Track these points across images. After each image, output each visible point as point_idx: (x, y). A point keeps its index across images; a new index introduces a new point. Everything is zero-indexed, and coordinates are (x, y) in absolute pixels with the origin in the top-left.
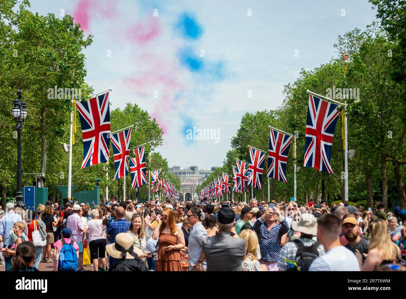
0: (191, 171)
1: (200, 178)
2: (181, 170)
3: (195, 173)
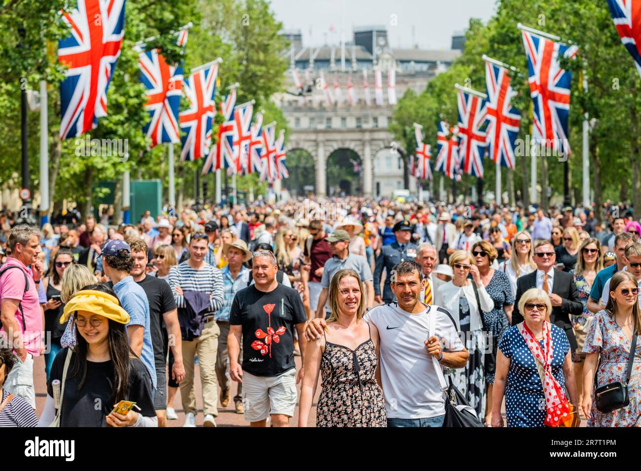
0: (357, 52)
2: (308, 50)
3: (378, 59)
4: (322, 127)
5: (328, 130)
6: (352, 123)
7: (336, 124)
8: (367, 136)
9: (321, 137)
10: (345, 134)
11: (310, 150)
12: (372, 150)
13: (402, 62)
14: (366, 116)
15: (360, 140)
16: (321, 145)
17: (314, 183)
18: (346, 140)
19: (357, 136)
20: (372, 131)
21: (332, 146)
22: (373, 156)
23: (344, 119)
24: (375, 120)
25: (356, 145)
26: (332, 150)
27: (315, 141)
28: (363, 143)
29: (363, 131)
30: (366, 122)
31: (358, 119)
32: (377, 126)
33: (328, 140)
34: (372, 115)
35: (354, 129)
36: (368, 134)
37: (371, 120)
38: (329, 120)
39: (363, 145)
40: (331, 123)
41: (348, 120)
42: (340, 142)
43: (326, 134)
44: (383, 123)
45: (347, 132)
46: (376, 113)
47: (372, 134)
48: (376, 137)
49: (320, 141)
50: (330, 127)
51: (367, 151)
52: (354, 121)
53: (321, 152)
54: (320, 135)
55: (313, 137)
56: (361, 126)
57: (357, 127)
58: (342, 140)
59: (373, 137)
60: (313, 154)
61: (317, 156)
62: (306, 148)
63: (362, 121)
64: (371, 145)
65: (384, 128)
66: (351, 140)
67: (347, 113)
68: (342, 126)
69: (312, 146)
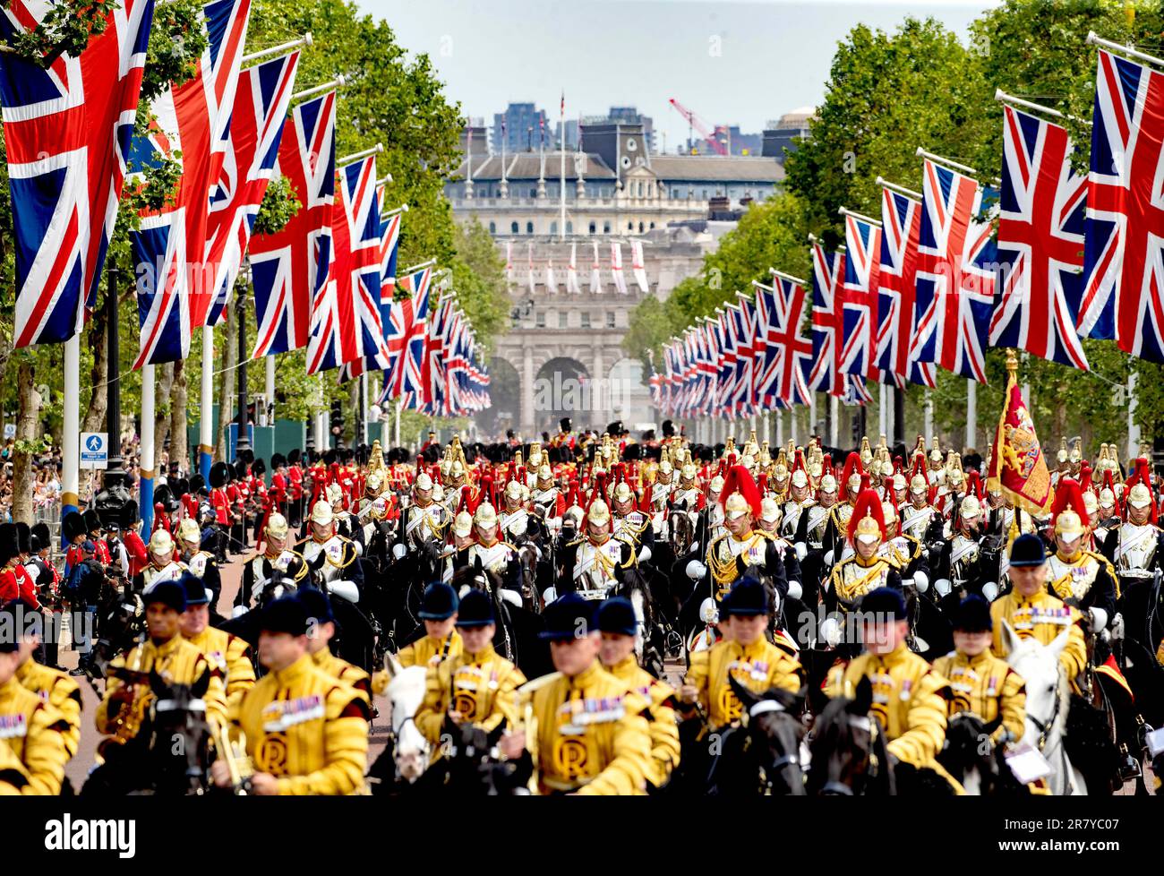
0: (585, 164)
1: (662, 225)
3: (623, 178)
4: (529, 325)
5: (541, 331)
6: (575, 321)
7: (552, 321)
8: (598, 340)
9: (529, 341)
10: (565, 337)
11: (512, 360)
12: (604, 362)
13: (668, 182)
14: (597, 312)
15: (588, 346)
16: (529, 352)
17: (517, 408)
18: (567, 346)
19: (584, 340)
20: (605, 333)
21: (545, 354)
22: (607, 370)
23: (563, 314)
24: (611, 315)
25: (581, 354)
26: (545, 360)
27: (520, 346)
28: (592, 350)
29: (593, 333)
30: (596, 320)
31: (585, 315)
32: (613, 325)
33: (539, 346)
34: (606, 309)
35: (578, 329)
36: (598, 337)
37: (604, 317)
38: (541, 314)
39: (593, 353)
40: (543, 320)
41: (570, 316)
42: (557, 349)
43: (536, 337)
44: (622, 320)
45: (568, 334)
46: (612, 306)
47: (606, 337)
48: (612, 342)
49: (527, 347)
50: (542, 326)
51: (598, 362)
52: (579, 317)
53: (529, 363)
54: (528, 337)
55: (517, 340)
56: (589, 325)
57: (583, 326)
58: (560, 346)
59: (606, 342)
60: (516, 366)
61: (523, 369)
62: (505, 357)
63: (591, 317)
64: (603, 354)
65: (624, 328)
66: (573, 346)
67: (567, 305)
68: (560, 325)
69: (515, 354)
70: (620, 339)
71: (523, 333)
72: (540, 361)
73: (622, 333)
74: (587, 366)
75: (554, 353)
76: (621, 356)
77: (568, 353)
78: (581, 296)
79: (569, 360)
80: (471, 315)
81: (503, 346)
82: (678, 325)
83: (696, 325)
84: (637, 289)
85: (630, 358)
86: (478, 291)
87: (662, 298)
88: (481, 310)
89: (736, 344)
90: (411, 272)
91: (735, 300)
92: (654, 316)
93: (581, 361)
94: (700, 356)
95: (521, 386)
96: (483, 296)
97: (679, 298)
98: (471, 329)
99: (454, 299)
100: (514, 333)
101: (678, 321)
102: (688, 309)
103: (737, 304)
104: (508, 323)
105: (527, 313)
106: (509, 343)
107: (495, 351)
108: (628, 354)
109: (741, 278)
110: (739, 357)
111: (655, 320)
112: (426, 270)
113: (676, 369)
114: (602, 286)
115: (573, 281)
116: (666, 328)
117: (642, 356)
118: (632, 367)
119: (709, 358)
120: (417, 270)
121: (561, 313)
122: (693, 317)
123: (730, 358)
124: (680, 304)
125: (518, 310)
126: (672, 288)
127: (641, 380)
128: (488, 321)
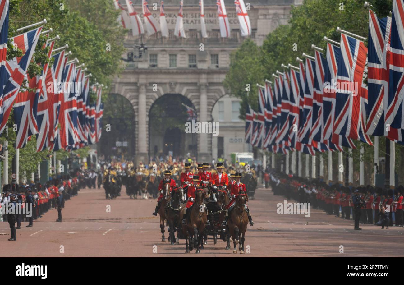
4: (144, 65)
5: (153, 70)
6: (183, 62)
7: (163, 62)
8: (204, 79)
9: (143, 79)
10: (176, 76)
11: (128, 96)
12: (209, 98)
14: (203, 54)
15: (195, 84)
16: (143, 89)
17: (133, 138)
18: (176, 83)
19: (191, 78)
20: (210, 72)
21: (156, 91)
22: (211, 105)
23: (173, 56)
24: (215, 58)
25: (189, 91)
26: (157, 96)
27: (135, 84)
28: (198, 88)
30: (203, 61)
31: (192, 57)
32: (217, 67)
33: (152, 84)
34: (210, 51)
35: (185, 69)
36: (204, 76)
37: (208, 58)
38: (154, 56)
39: (199, 91)
40: (156, 61)
41: (179, 57)
42: (168, 86)
43: (149, 76)
44: (225, 61)
45: (177, 73)
46: (216, 49)
47: (210, 76)
48: (215, 81)
49: (142, 85)
50: (154, 66)
51: (204, 98)
52: (187, 58)
53: (143, 99)
54: (142, 76)
55: (132, 79)
56: (195, 66)
57: (190, 66)
58: (170, 84)
59: (211, 81)
60: (132, 102)
61: (137, 104)
62: (122, 94)
63: (197, 59)
64: (208, 91)
65: (225, 68)
66: (181, 83)
67: (176, 48)
68: (170, 66)
69: (131, 91)
70: (222, 78)
71: (138, 72)
72: (152, 97)
73: (224, 73)
74: (193, 101)
75: (164, 90)
76: (224, 93)
77: (177, 90)
78: (188, 40)
79: (179, 95)
80: (86, 61)
81: (120, 83)
82: (269, 69)
83: (282, 70)
84: (238, 34)
85: (231, 94)
86: (94, 39)
87: (259, 43)
88: (97, 55)
89: (312, 89)
90: (25, 31)
91: (311, 51)
92: (250, 60)
93: (189, 97)
94: (285, 97)
95: (136, 119)
96: (98, 43)
97: (269, 46)
98: (88, 72)
99: (67, 50)
100: (129, 73)
101: (269, 66)
102: (275, 56)
103: (313, 55)
104: (123, 65)
105: (140, 56)
106: (126, 80)
107: (113, 88)
108: (230, 91)
109: (317, 32)
110: (315, 101)
111: (251, 63)
112: (38, 28)
113: (267, 106)
114: (208, 32)
115: (180, 26)
116: (259, 70)
117: (240, 93)
118: (233, 102)
119: (292, 100)
120: (30, 29)
121: (170, 55)
122: (280, 63)
123: (309, 102)
124: (269, 51)
125: (132, 54)
126: (268, 33)
127: (239, 114)
128: (103, 64)
